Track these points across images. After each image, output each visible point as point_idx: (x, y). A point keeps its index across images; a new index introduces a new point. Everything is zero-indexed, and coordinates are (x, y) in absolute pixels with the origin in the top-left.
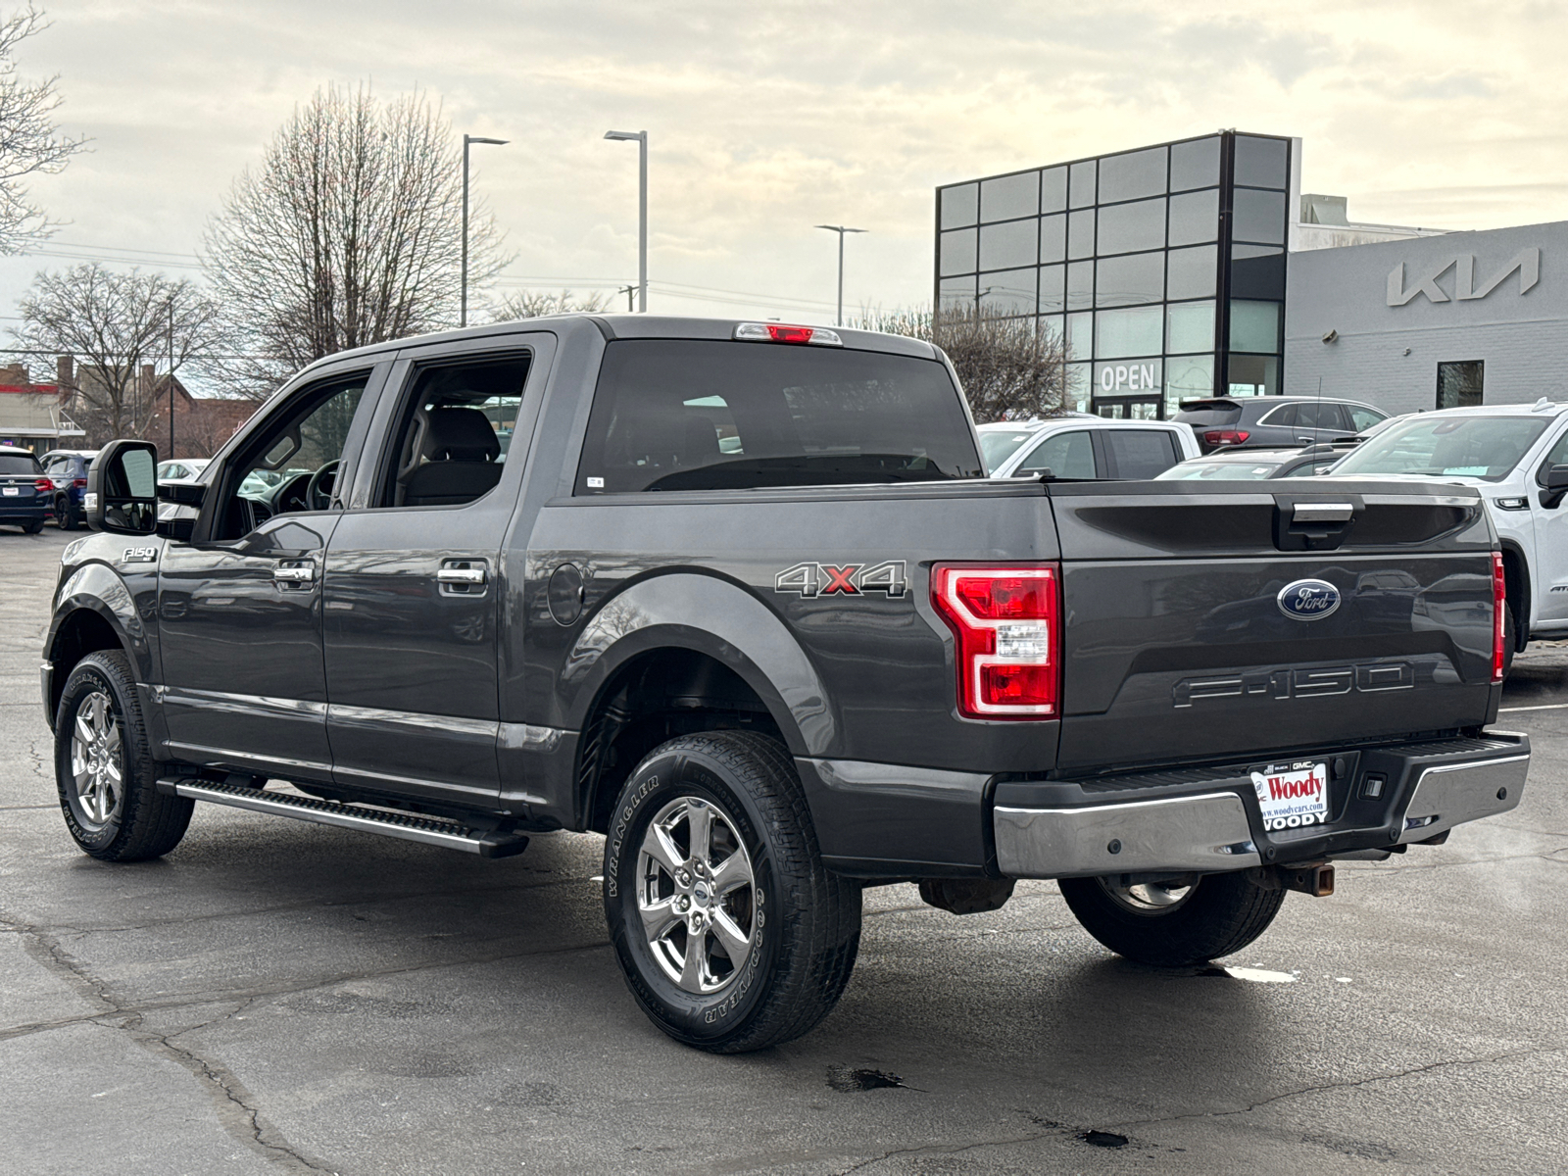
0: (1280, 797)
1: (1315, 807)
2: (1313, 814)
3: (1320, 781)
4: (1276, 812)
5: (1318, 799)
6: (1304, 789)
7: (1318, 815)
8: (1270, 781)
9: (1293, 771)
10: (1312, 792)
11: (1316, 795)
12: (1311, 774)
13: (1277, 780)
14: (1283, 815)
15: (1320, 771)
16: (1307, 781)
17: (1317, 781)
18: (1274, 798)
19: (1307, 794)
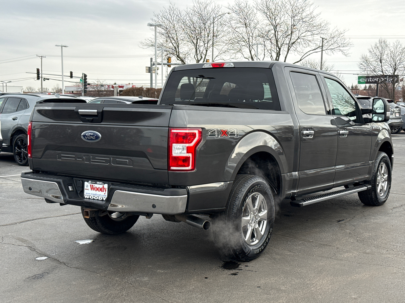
0: (93, 190)
1: (104, 196)
2: (102, 197)
3: (106, 189)
4: (92, 194)
5: (105, 194)
6: (101, 190)
7: (103, 198)
8: (91, 185)
9: (97, 184)
10: (103, 191)
11: (104, 192)
12: (103, 186)
13: (93, 185)
14: (94, 195)
15: (106, 186)
16: (102, 188)
17: (105, 188)
18: (91, 190)
19: (102, 191)
